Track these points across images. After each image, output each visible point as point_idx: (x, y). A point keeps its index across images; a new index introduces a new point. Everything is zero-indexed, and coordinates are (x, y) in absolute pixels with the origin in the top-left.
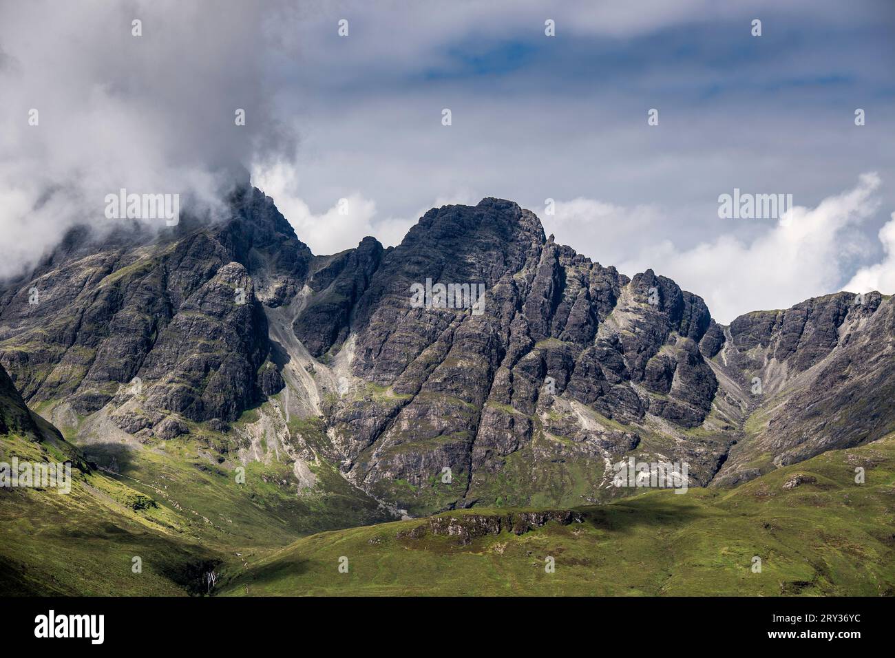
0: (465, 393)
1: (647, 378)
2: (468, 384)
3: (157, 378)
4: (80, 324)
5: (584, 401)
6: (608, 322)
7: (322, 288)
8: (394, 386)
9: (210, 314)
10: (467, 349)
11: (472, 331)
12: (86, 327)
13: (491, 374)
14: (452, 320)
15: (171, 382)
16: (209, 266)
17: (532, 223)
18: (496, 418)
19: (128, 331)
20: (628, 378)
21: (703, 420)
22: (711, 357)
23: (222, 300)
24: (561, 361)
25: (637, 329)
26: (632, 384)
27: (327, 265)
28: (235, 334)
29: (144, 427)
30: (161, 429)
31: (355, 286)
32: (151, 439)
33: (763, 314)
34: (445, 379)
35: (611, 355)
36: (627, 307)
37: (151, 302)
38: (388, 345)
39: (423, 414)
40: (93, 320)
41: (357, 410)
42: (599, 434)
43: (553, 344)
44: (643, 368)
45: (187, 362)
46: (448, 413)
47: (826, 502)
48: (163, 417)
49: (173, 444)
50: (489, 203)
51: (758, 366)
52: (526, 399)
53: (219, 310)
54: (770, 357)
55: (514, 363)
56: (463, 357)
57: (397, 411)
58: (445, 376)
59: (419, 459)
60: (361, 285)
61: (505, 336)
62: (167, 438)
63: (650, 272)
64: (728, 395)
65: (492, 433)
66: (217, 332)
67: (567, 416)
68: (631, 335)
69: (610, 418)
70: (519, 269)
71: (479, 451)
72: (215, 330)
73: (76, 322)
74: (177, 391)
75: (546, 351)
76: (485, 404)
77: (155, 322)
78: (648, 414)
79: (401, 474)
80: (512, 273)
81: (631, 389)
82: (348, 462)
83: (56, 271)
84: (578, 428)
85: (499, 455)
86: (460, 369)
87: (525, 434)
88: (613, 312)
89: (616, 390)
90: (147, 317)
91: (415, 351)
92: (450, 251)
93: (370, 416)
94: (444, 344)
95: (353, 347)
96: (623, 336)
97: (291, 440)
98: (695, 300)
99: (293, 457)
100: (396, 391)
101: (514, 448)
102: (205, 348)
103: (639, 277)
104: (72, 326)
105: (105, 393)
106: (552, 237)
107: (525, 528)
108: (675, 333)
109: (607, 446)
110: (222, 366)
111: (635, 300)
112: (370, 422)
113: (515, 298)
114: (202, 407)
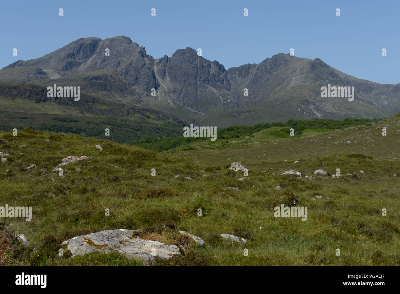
0: (193, 86)
2: (193, 84)
3: (140, 85)
5: (213, 87)
6: (211, 71)
7: (158, 66)
10: (191, 77)
13: (196, 82)
15: (143, 85)
17: (195, 52)
18: (200, 91)
21: (231, 89)
24: (206, 79)
26: (218, 83)
27: (158, 61)
28: (152, 76)
33: (234, 68)
39: (187, 90)
41: (174, 90)
42: (217, 93)
43: (205, 76)
44: (219, 80)
46: (191, 90)
50: (188, 48)
51: (235, 78)
52: (204, 87)
53: (148, 71)
54: (237, 76)
56: (191, 79)
58: (188, 83)
60: (166, 65)
64: (232, 84)
65: (200, 93)
67: (211, 90)
68: (216, 73)
69: (217, 90)
71: (199, 97)
76: (197, 88)
78: (222, 88)
82: (176, 100)
84: (214, 92)
86: (191, 81)
89: (216, 84)
91: (182, 78)
92: (183, 58)
94: (187, 77)
95: (168, 77)
97: (165, 96)
98: (222, 66)
99: (167, 99)
100: (180, 86)
103: (213, 62)
106: (199, 54)
108: (221, 72)
109: (220, 95)
111: (214, 66)
112: (178, 92)
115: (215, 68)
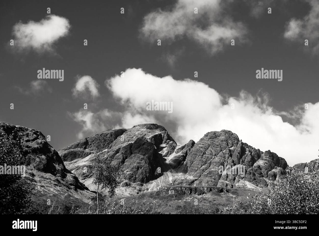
1: (268, 177)
2: (214, 175)
4: (107, 158)
5: (250, 181)
7: (178, 153)
8: (193, 175)
10: (215, 166)
11: (216, 161)
12: (109, 159)
14: (211, 159)
18: (222, 184)
19: (118, 159)
20: (263, 176)
23: (145, 151)
26: (264, 178)
27: (180, 147)
30: (122, 184)
34: (208, 173)
35: (258, 170)
36: (263, 159)
39: (201, 182)
41: (182, 181)
44: (267, 174)
45: (132, 166)
46: (208, 182)
48: (123, 181)
49: (124, 188)
50: (223, 131)
52: (232, 179)
56: (213, 168)
57: (193, 182)
58: (208, 172)
60: (188, 151)
62: (123, 186)
63: (269, 151)
67: (243, 184)
69: (257, 186)
70: (231, 147)
72: (142, 158)
74: (128, 174)
76: (219, 180)
77: (126, 157)
80: (229, 148)
81: (263, 179)
86: (212, 171)
88: (259, 160)
89: (259, 179)
90: (124, 155)
91: (200, 166)
98: (283, 159)
100: (194, 177)
102: (138, 163)
103: (266, 152)
106: (241, 140)
107: (201, 193)
110: (143, 168)
111: (265, 157)
113: (229, 153)
114: (135, 179)
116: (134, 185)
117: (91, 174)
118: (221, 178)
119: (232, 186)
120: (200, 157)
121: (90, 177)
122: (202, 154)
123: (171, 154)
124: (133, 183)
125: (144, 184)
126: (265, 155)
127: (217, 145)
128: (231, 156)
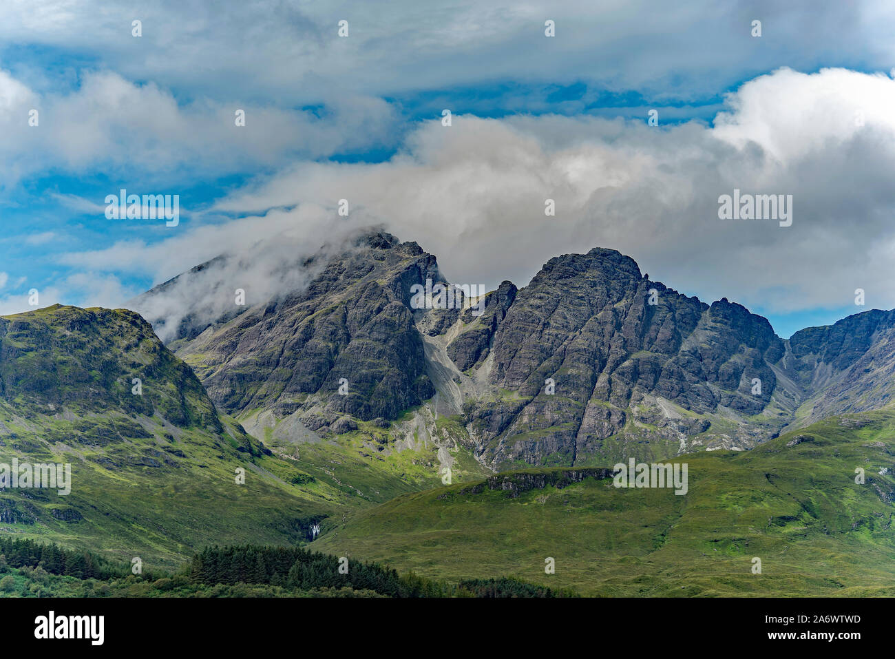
0: (573, 393)
1: (720, 379)
2: (576, 387)
4: (283, 352)
5: (669, 397)
6: (691, 337)
8: (520, 390)
9: (376, 340)
10: (575, 360)
11: (579, 346)
12: (286, 353)
13: (594, 380)
14: (565, 340)
16: (377, 305)
17: (630, 266)
18: (596, 411)
19: (315, 355)
20: (705, 379)
21: (762, 409)
22: (774, 363)
23: (386, 329)
24: (650, 367)
25: (713, 343)
26: (708, 384)
28: (395, 355)
29: (323, 425)
30: (335, 427)
31: (495, 318)
32: (328, 434)
33: (814, 329)
34: (558, 384)
35: (692, 362)
36: (706, 327)
37: (332, 333)
38: (515, 360)
39: (540, 411)
40: (292, 348)
41: (489, 409)
42: (677, 421)
43: (644, 354)
44: (716, 371)
45: (357, 376)
46: (559, 409)
47: (820, 454)
48: (338, 418)
49: (344, 438)
50: (597, 252)
51: (810, 367)
52: (622, 396)
53: (383, 337)
54: (819, 361)
55: (613, 370)
56: (573, 367)
57: (521, 408)
58: (558, 381)
59: (535, 443)
60: (499, 317)
61: (606, 350)
62: (340, 433)
63: (725, 300)
64: (785, 390)
65: (592, 422)
66: (381, 354)
67: (653, 408)
68: (708, 347)
69: (689, 409)
70: (619, 300)
71: (582, 437)
72: (380, 352)
73: (280, 350)
74: (350, 398)
75: (639, 360)
76: (589, 402)
77: (337, 347)
78: (719, 405)
79: (521, 456)
80: (613, 303)
81: (708, 389)
82: (481, 448)
83: (276, 316)
84: (661, 417)
85: (598, 439)
86: (570, 375)
87: (619, 423)
88: (695, 331)
89: (694, 388)
90: (330, 344)
91: (536, 363)
92: (566, 288)
93: (499, 414)
94: (558, 358)
95: (492, 363)
96: (701, 348)
97: (438, 433)
98: (761, 320)
99: (438, 446)
100: (521, 394)
101: (610, 433)
102: (371, 366)
103: (715, 304)
104: (276, 353)
105: (297, 401)
106: (647, 276)
107: (565, 483)
108: (744, 345)
109: (683, 430)
110: (384, 378)
111: (712, 321)
112: (498, 418)
113: (615, 321)
114: (369, 409)
115: (713, 328)
116: (365, 426)
117: (246, 399)
118: (593, 396)
119: (624, 414)
120: (534, 335)
121: (243, 408)
122: (540, 328)
123: (450, 325)
124: (365, 421)
125: (393, 423)
126: (713, 315)
127: (579, 298)
128: (618, 326)
